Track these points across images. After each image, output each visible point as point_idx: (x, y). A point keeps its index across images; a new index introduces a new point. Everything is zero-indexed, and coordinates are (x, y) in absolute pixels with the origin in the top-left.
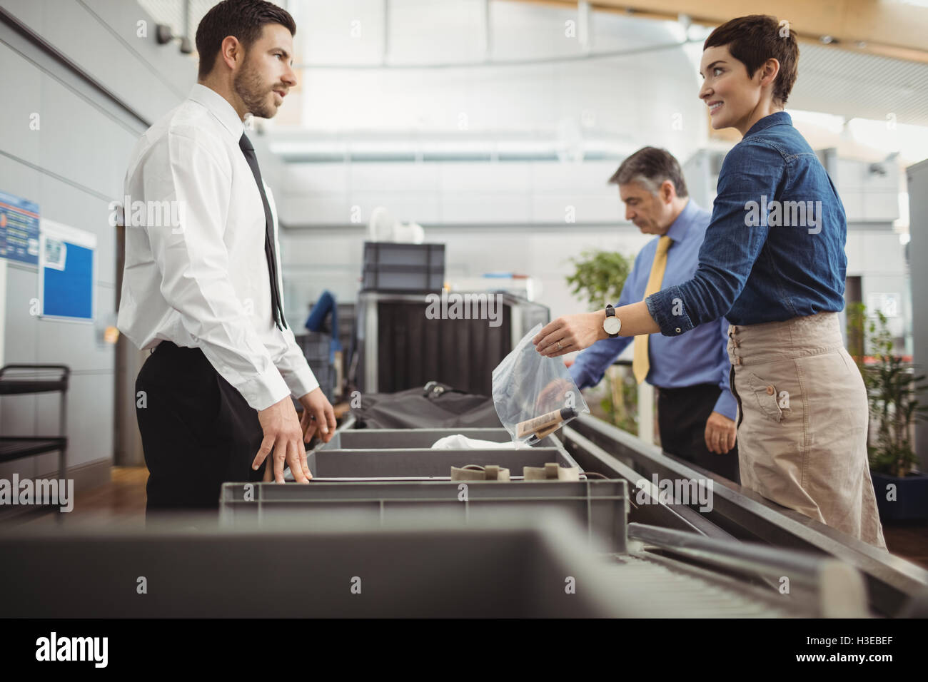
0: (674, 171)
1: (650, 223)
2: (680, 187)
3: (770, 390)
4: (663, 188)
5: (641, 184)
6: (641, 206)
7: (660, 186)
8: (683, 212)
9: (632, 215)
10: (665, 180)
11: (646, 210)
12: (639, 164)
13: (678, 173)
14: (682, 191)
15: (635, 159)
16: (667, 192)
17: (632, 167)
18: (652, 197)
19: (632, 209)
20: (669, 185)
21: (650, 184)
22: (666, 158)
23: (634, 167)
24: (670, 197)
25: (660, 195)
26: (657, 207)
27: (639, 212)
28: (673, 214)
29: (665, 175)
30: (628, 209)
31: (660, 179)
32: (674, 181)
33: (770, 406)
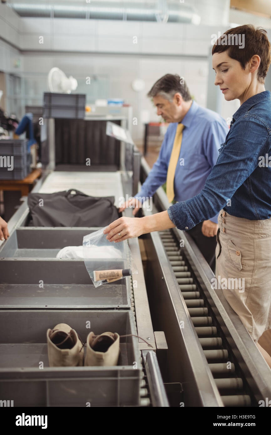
0: (181, 88)
1: (170, 117)
2: (185, 96)
3: (238, 253)
4: (175, 97)
5: (163, 96)
6: (164, 108)
7: (173, 96)
8: (190, 110)
9: (160, 113)
10: (176, 93)
11: (166, 110)
12: (161, 85)
13: (184, 88)
14: (187, 97)
15: (159, 82)
16: (178, 100)
17: (157, 87)
18: (169, 103)
19: (160, 109)
20: (178, 96)
21: (168, 96)
22: (176, 80)
23: (158, 87)
24: (179, 102)
25: (174, 101)
26: (173, 108)
27: (164, 112)
28: (183, 111)
29: (176, 90)
30: (158, 110)
31: (173, 92)
32: (181, 92)
33: (237, 262)
